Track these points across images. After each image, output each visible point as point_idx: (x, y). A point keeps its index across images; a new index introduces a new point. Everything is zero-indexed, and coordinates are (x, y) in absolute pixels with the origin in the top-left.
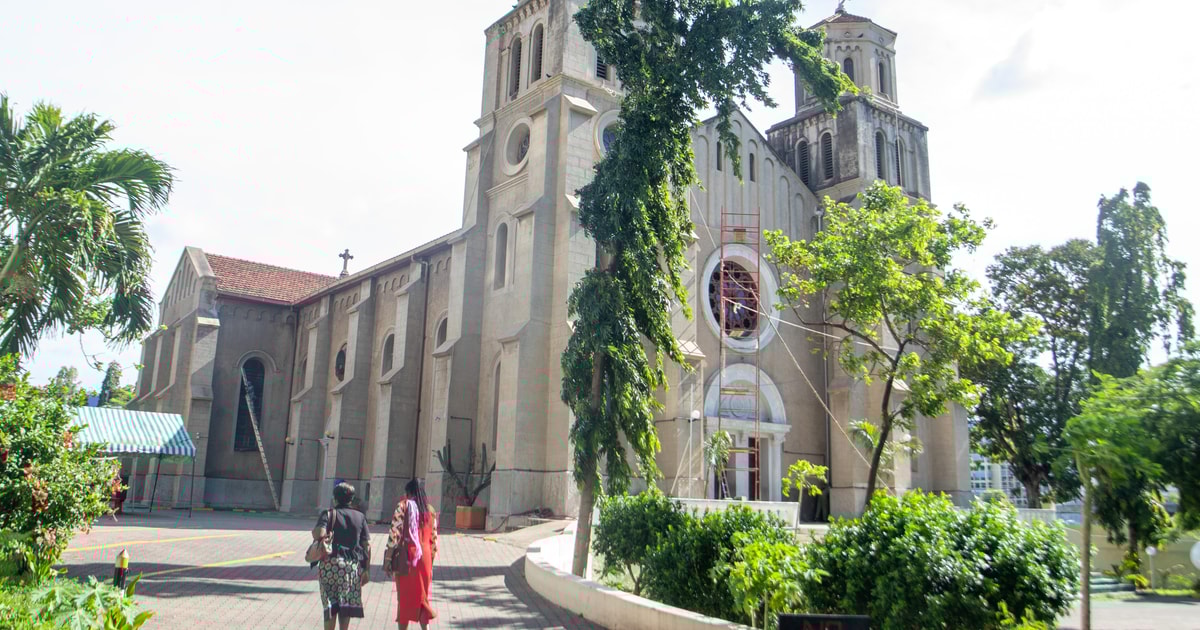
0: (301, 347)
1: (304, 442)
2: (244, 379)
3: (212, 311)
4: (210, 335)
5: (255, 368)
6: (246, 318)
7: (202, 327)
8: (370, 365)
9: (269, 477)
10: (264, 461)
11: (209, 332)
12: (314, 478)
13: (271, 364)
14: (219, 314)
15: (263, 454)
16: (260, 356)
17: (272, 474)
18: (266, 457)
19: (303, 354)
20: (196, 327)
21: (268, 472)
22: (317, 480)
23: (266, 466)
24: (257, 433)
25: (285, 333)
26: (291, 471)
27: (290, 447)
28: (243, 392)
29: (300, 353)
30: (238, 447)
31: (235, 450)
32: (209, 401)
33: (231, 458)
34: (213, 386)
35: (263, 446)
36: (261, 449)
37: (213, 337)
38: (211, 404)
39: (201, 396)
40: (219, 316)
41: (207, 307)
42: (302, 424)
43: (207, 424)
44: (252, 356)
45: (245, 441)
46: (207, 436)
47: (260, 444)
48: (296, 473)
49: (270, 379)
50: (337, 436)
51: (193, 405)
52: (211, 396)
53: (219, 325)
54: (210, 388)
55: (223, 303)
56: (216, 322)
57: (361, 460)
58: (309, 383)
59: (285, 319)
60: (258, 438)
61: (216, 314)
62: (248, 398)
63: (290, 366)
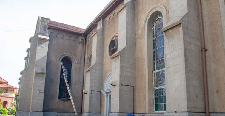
0: (87, 52)
1: (93, 92)
2: (63, 67)
3: (46, 34)
4: (45, 43)
5: (67, 61)
6: (63, 38)
7: (40, 39)
8: (135, 39)
9: (75, 111)
10: (73, 104)
11: (44, 42)
12: (99, 112)
13: (74, 59)
14: (49, 35)
15: (72, 101)
16: (70, 56)
17: (77, 110)
18: (74, 102)
19: (89, 52)
20: (38, 39)
21: (75, 109)
22: (101, 113)
23: (74, 106)
24: (69, 90)
25: (80, 47)
26: (86, 108)
27: (85, 95)
28: (62, 72)
29: (87, 54)
30: (60, 97)
31: (59, 99)
32: (44, 74)
33: (57, 102)
34: (47, 68)
35: (72, 97)
36: (71, 98)
37: (46, 45)
38: (45, 76)
39: (40, 71)
40: (49, 36)
41: (44, 32)
42: (91, 83)
43: (43, 85)
44: (66, 55)
45: (63, 94)
46: (44, 91)
47: (70, 96)
48: (89, 110)
49: (74, 66)
50: (118, 84)
51: (36, 76)
52: (45, 71)
53: (49, 39)
54: (45, 68)
55: (51, 31)
56: (48, 38)
57: (134, 100)
58: (94, 61)
59: (80, 40)
60: (70, 93)
61: (48, 35)
62: (64, 74)
63: (83, 61)
